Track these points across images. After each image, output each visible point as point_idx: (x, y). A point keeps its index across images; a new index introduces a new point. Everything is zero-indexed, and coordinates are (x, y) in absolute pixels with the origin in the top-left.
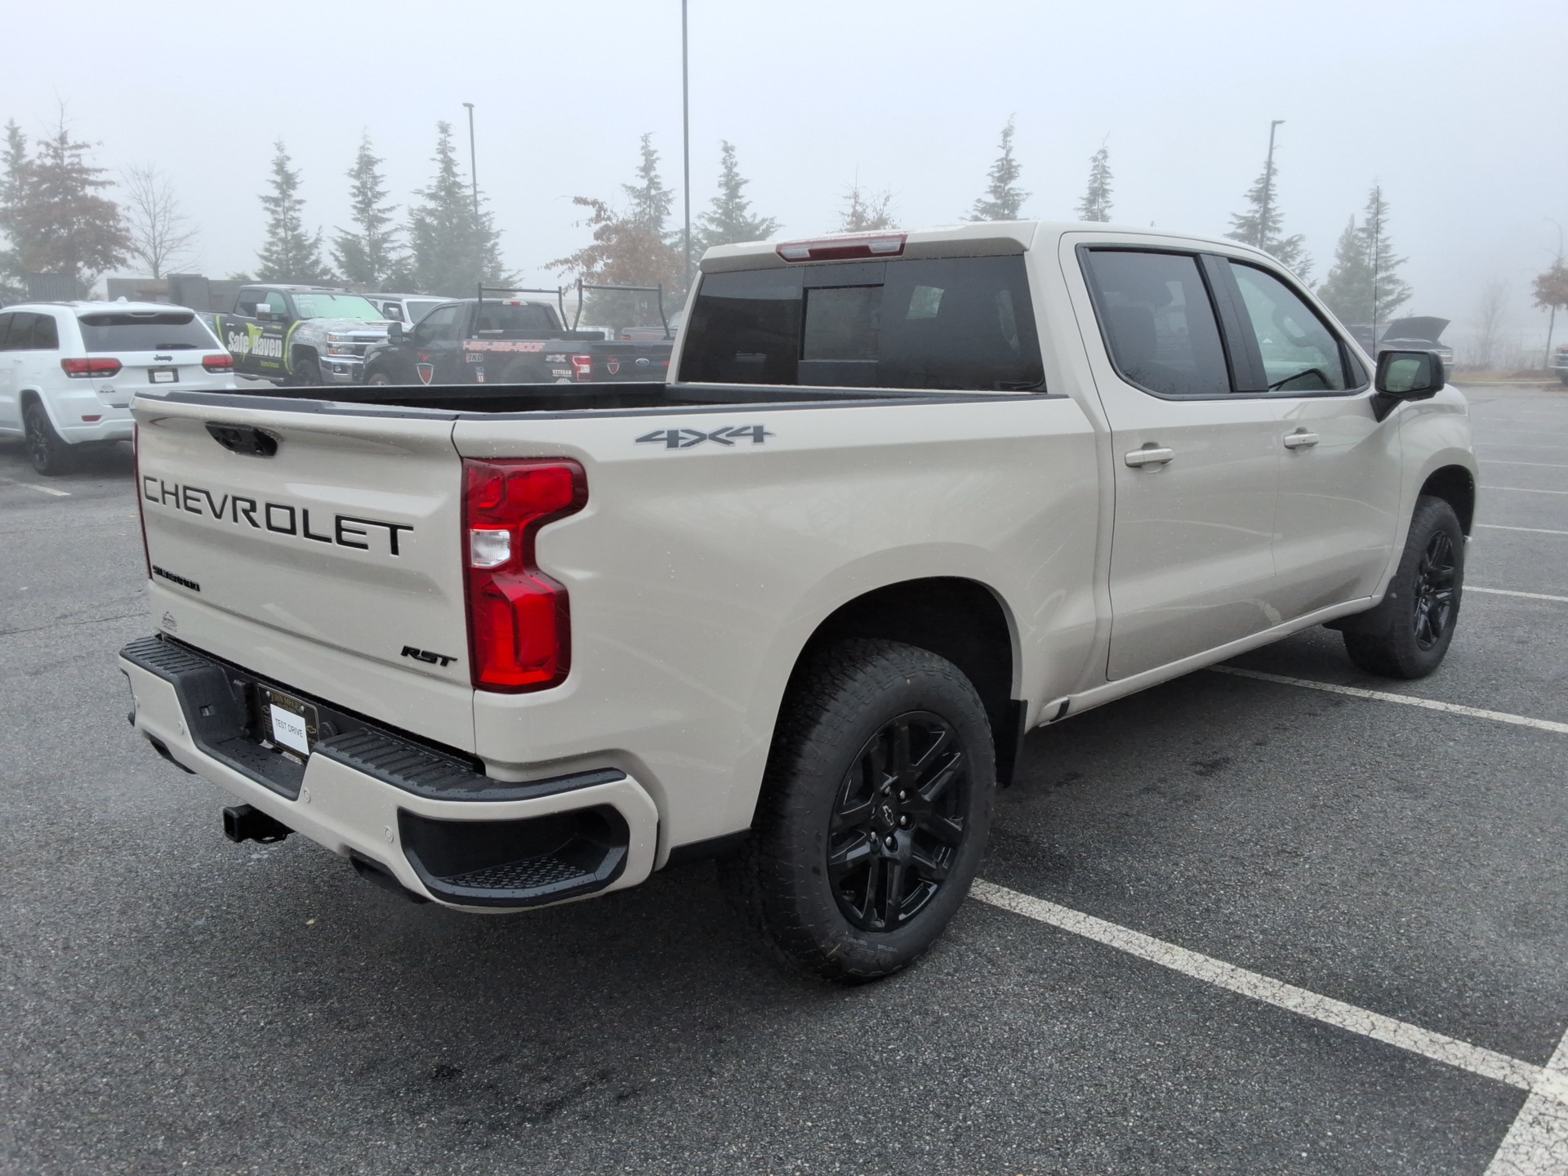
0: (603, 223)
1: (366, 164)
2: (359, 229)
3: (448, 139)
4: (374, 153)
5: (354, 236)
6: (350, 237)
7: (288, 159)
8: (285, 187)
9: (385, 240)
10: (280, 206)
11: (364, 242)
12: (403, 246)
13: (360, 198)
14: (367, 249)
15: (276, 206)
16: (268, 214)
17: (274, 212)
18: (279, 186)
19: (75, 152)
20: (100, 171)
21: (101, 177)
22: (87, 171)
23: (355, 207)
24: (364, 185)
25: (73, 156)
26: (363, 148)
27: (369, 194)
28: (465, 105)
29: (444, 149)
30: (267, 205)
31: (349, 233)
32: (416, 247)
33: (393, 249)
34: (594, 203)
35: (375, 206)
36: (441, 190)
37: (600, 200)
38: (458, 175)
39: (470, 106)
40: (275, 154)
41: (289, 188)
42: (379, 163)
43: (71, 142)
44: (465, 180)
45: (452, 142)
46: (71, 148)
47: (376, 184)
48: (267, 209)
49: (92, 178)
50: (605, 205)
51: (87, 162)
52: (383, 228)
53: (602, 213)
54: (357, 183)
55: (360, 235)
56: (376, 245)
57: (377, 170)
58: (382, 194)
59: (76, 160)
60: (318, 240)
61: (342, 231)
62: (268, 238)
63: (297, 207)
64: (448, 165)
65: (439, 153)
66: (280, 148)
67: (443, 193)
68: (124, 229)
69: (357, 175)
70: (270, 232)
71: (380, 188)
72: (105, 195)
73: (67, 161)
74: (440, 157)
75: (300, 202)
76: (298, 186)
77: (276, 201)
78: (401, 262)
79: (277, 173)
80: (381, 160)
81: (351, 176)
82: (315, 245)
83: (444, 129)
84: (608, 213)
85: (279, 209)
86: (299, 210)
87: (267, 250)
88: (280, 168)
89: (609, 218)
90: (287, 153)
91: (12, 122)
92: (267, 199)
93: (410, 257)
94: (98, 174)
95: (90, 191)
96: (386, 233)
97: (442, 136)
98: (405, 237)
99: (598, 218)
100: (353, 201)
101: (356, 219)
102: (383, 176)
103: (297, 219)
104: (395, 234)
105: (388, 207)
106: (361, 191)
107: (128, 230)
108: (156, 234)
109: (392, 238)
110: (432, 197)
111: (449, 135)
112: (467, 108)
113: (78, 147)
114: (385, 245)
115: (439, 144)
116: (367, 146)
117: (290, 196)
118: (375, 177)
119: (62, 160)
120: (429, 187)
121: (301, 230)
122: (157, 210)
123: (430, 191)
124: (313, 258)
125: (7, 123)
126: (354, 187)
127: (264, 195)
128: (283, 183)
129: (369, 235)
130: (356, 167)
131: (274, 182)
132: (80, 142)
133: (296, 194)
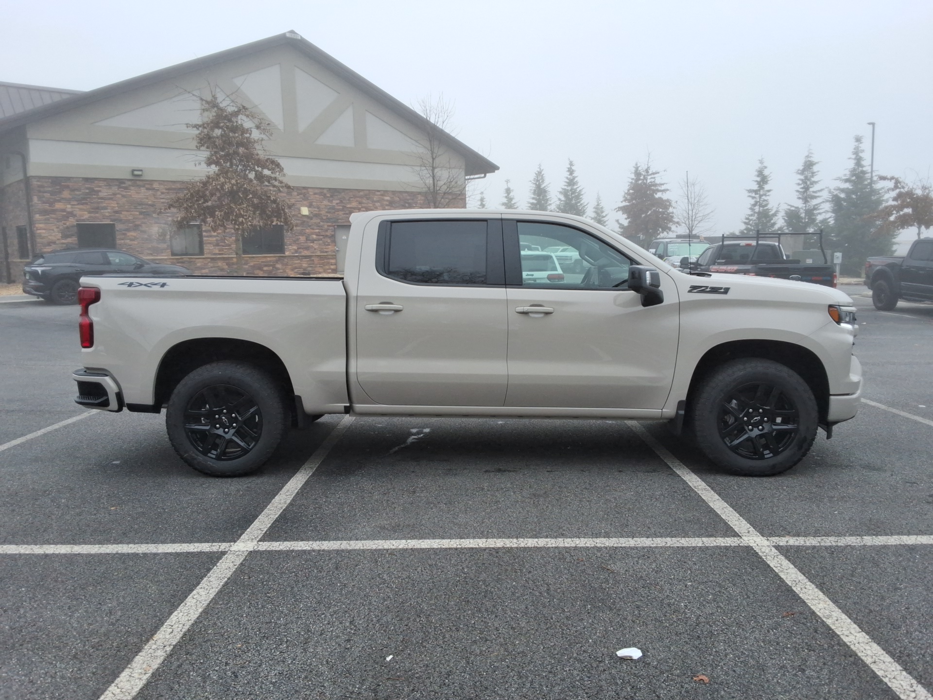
0: (898, 191)
1: (809, 165)
2: (799, 204)
3: (860, 145)
4: (814, 159)
5: (797, 208)
6: (793, 209)
7: (766, 167)
8: (761, 184)
9: (815, 209)
10: (757, 194)
11: (802, 211)
12: (826, 212)
13: (802, 186)
14: (803, 215)
15: (756, 194)
16: (750, 199)
17: (753, 198)
18: (759, 183)
19: (653, 176)
20: (663, 184)
21: (663, 188)
22: (656, 185)
23: (798, 191)
24: (806, 178)
25: (652, 178)
26: (807, 157)
27: (808, 183)
28: (869, 124)
29: (857, 152)
30: (750, 194)
31: (793, 206)
32: (834, 211)
33: (820, 214)
34: (892, 178)
35: (811, 190)
36: (853, 176)
37: (896, 176)
38: (864, 166)
39: (873, 124)
40: (758, 166)
41: (764, 183)
42: (817, 165)
43: (650, 172)
44: (867, 169)
45: (862, 146)
46: (651, 175)
47: (813, 176)
48: (750, 196)
49: (660, 188)
50: (899, 179)
51: (658, 181)
52: (814, 202)
53: (899, 184)
54: (802, 177)
55: (800, 207)
56: (810, 212)
57: (815, 168)
58: (816, 182)
59: (653, 180)
60: (777, 212)
61: (789, 205)
62: (750, 212)
63: (768, 194)
64: (859, 161)
65: (854, 154)
66: (761, 162)
67: (854, 178)
68: (671, 213)
69: (802, 172)
70: (751, 209)
71: (814, 179)
72: (665, 196)
73: (649, 181)
74: (854, 156)
75: (769, 191)
76: (769, 182)
77: (756, 192)
78: (824, 221)
79: (758, 176)
80: (816, 163)
81: (799, 173)
82: (775, 215)
83: (858, 140)
84: (902, 184)
85: (757, 196)
86: (768, 195)
87: (747, 219)
88: (760, 173)
89: (903, 187)
90: (765, 164)
91: (636, 164)
92: (750, 191)
93: (830, 217)
94: (662, 186)
95: (658, 195)
96: (817, 205)
97: (857, 144)
98: (827, 206)
99: (896, 187)
100: (798, 188)
101: (799, 198)
102: (818, 171)
103: (766, 201)
104: (822, 205)
105: (819, 189)
106: (804, 181)
107: (673, 213)
108: (694, 214)
109: (821, 207)
110: (847, 181)
111: (861, 143)
112: (871, 126)
113: (653, 174)
114: (815, 212)
115: (855, 149)
116: (810, 155)
117: (763, 188)
118: (813, 173)
119: (647, 180)
120: (845, 175)
121: (769, 206)
122: (696, 202)
123: (845, 178)
124: (772, 221)
125: (634, 165)
126: (800, 179)
127: (748, 189)
128: (760, 181)
129: (806, 207)
130: (801, 168)
131: (757, 181)
132: (654, 171)
133: (767, 187)
